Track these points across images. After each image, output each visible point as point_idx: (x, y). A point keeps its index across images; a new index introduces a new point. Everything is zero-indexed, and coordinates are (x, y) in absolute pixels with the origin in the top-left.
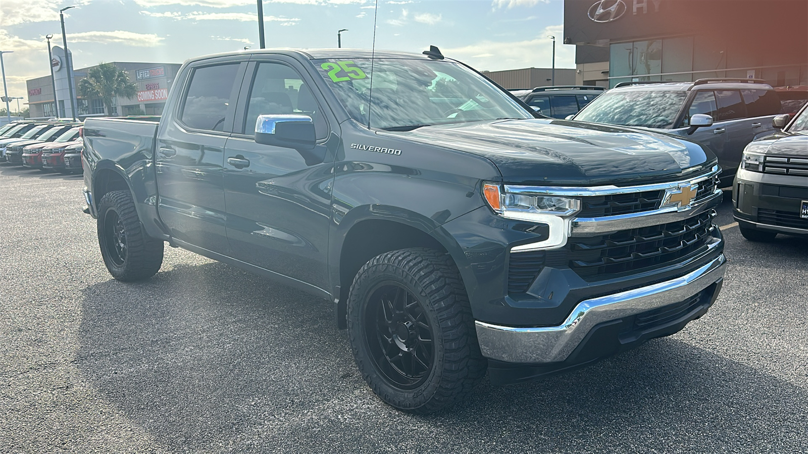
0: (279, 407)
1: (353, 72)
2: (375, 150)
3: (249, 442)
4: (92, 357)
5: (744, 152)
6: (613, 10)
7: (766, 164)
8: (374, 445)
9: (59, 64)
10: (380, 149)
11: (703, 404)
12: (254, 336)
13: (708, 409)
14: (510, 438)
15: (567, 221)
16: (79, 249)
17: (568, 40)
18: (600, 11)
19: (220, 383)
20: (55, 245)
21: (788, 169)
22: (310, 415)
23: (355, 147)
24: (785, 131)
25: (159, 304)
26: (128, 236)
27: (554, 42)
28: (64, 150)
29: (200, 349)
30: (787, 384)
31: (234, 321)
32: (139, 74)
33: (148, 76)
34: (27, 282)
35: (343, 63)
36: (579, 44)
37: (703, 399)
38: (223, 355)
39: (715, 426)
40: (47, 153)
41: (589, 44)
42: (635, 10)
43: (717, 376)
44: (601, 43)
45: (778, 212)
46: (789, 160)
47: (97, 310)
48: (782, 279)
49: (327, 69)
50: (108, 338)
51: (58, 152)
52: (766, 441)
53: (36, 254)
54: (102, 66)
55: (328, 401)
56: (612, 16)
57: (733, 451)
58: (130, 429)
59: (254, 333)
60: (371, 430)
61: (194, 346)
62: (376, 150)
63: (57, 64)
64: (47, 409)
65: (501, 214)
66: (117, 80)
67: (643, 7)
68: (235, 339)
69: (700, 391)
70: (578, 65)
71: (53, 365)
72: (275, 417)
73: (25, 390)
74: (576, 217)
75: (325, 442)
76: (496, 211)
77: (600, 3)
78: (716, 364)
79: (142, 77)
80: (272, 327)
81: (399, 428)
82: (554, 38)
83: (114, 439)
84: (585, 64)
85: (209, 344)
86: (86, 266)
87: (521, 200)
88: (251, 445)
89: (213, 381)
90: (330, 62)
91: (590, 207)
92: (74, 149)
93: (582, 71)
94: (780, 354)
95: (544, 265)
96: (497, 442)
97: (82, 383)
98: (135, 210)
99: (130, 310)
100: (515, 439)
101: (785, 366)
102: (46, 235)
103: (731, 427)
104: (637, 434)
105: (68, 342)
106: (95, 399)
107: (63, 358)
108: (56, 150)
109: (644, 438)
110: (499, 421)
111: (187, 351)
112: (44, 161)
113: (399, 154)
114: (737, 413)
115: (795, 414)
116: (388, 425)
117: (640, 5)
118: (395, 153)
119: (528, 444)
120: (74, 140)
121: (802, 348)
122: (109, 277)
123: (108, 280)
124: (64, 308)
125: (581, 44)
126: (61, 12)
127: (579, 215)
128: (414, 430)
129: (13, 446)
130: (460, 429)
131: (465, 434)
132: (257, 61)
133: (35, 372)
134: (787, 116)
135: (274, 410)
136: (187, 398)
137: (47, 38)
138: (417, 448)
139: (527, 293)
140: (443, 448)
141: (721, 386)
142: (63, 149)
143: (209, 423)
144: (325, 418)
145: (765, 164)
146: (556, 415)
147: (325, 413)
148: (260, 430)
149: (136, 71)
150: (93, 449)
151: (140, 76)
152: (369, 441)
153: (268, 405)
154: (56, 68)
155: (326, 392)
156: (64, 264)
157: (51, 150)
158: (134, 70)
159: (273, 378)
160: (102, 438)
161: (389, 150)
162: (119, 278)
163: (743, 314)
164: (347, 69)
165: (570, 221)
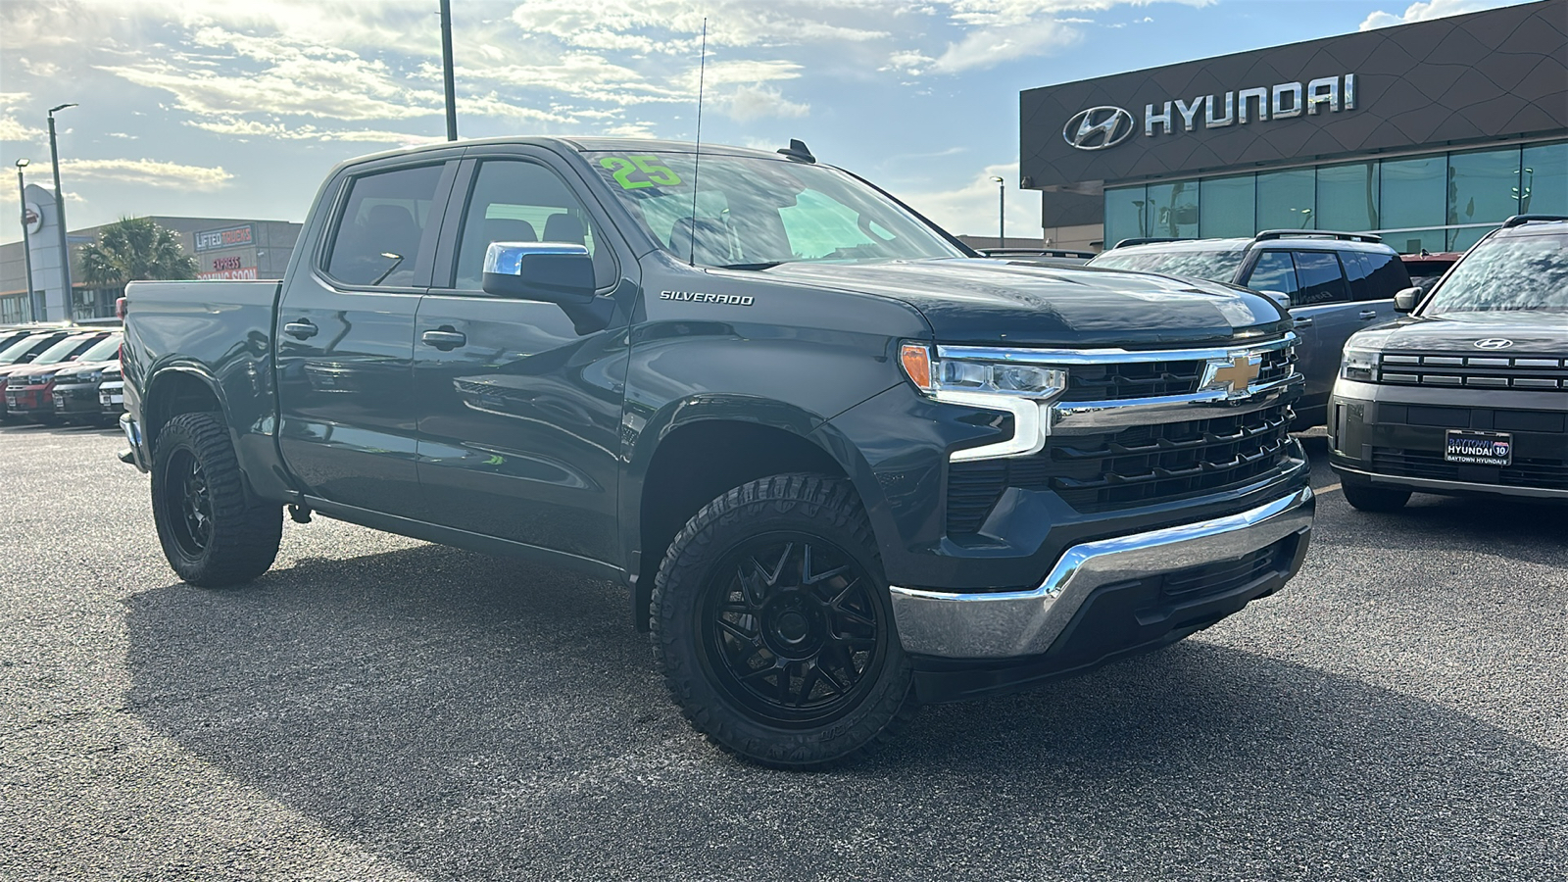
0: (526, 768)
1: (657, 173)
2: (705, 300)
3: (475, 820)
4: (157, 703)
5: (1344, 349)
6: (1108, 127)
7: (1384, 368)
8: (705, 816)
9: (38, 220)
10: (714, 296)
11: (1282, 744)
12: (466, 665)
13: (1290, 752)
14: (948, 798)
15: (1043, 407)
16: (107, 537)
17: (1028, 181)
18: (1086, 129)
19: (409, 736)
20: (57, 531)
21: (1421, 375)
22: (584, 779)
23: (668, 296)
24: (1416, 315)
25: (275, 621)
26: (216, 497)
27: (1002, 188)
28: (53, 379)
29: (365, 687)
30: (1424, 715)
31: (425, 645)
32: (200, 240)
33: (219, 243)
34: (10, 590)
35: (638, 159)
36: (1049, 189)
37: (1282, 739)
38: (411, 695)
39: (1302, 775)
40: (17, 384)
41: (1066, 190)
42: (1148, 127)
43: (1305, 705)
44: (1089, 188)
45: (1407, 452)
46: (1421, 360)
47: (155, 631)
48: (1416, 565)
49: (611, 167)
50: (185, 674)
51: (40, 383)
52: (1388, 793)
53: (22, 546)
54: (126, 224)
55: (616, 756)
56: (1109, 136)
57: (1333, 808)
58: (246, 807)
59: (467, 661)
60: (698, 795)
61: (352, 683)
62: (708, 300)
63: (33, 220)
64: (82, 781)
65: (932, 395)
66: (156, 249)
67: (1163, 122)
68: (431, 671)
69: (1276, 727)
70: (1047, 230)
71: (82, 715)
72: (519, 782)
73: (33, 754)
74: (1060, 400)
75: (616, 815)
76: (924, 392)
77: (1085, 114)
78: (1304, 688)
79: (207, 246)
80: (499, 652)
81: (748, 790)
82: (1002, 180)
83: (218, 822)
84: (1059, 229)
85: (382, 679)
86: (125, 563)
87: (966, 372)
88: (479, 823)
89: (395, 733)
90: (614, 156)
91: (1082, 384)
92: (75, 375)
93: (1054, 241)
94: (1412, 674)
95: (1007, 484)
96: (924, 805)
97: (144, 742)
98: (231, 448)
99: (222, 630)
100: (955, 799)
101: (1422, 690)
102: (37, 515)
103: (1329, 775)
104: (1168, 789)
105: (105, 680)
106: (174, 764)
107: (100, 704)
108: (36, 380)
109: (1181, 794)
110: (927, 775)
111: (340, 691)
112: (11, 399)
113: (750, 302)
114: (1339, 755)
115: (1438, 754)
116: (729, 787)
117: (1158, 118)
118: (742, 302)
119: (979, 806)
120: (73, 360)
121: (1451, 664)
122: (171, 578)
123: (170, 584)
124: (91, 629)
125: (1052, 189)
126: (51, 115)
127: (1062, 397)
128: (777, 792)
129: (23, 838)
130: (859, 789)
131: (868, 795)
132: (478, 158)
133: (49, 727)
134: (1418, 291)
135: (517, 772)
136: (350, 759)
137: (17, 165)
138: (784, 817)
139: (980, 533)
140: (829, 816)
141: (1312, 720)
142: (50, 377)
143: (397, 794)
144: (613, 781)
145: (1382, 367)
146: (1026, 765)
147: (613, 775)
148: (493, 802)
149: (194, 234)
150: (180, 837)
151: (203, 245)
152: (697, 811)
153: (505, 765)
154: (32, 227)
155: (610, 744)
156: (81, 561)
157: (26, 377)
158: (191, 233)
159: (509, 725)
160: (195, 822)
161: (731, 297)
162: (192, 580)
163: (1350, 617)
164: (646, 169)
165: (1050, 408)
